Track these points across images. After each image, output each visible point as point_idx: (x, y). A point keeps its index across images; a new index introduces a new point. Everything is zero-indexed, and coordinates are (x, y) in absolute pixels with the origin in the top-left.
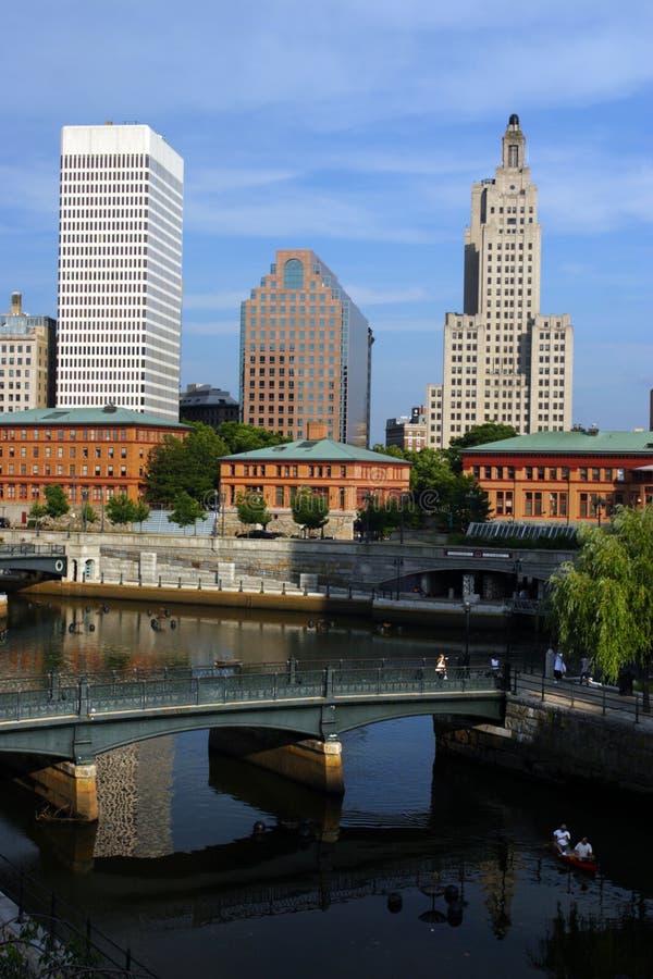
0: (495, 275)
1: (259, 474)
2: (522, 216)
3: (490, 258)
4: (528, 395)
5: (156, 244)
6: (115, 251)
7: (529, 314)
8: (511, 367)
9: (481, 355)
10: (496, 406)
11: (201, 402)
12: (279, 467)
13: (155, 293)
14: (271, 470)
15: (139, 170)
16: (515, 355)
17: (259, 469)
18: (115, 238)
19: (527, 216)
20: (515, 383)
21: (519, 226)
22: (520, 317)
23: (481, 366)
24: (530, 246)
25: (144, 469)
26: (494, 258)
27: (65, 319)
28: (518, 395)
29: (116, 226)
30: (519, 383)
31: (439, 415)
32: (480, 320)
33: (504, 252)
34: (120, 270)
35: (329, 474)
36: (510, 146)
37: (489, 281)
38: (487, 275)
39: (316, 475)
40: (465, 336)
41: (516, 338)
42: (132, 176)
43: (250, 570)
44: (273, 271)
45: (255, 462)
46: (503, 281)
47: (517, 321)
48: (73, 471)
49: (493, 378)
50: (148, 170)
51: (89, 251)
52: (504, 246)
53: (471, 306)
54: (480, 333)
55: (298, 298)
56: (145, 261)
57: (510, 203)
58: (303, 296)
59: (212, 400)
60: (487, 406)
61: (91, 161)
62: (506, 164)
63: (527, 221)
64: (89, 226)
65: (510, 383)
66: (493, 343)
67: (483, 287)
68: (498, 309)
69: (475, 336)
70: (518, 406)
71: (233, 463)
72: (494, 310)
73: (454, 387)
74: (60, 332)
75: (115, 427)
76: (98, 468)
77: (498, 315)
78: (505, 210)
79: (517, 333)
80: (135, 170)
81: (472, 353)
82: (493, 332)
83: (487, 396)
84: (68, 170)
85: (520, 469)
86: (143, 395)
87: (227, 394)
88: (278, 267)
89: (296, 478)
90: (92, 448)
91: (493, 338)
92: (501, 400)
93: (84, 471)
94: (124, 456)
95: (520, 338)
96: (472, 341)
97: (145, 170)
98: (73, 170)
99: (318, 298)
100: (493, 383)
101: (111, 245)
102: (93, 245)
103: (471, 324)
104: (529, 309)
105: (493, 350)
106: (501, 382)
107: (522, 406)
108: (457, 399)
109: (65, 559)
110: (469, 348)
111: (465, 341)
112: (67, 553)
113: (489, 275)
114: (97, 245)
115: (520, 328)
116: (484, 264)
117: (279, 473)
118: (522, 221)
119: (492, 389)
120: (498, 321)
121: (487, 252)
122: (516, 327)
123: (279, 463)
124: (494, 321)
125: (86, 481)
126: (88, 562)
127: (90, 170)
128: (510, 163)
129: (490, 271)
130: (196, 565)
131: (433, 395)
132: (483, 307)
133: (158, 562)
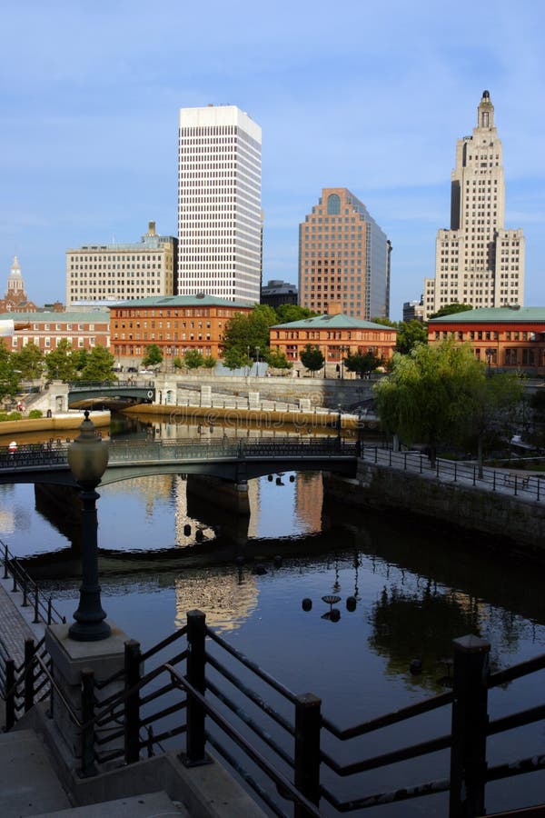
0: (471, 203)
1: (295, 337)
2: (491, 161)
3: (468, 191)
4: (494, 285)
5: (242, 186)
6: (215, 191)
7: (495, 229)
8: (482, 265)
9: (462, 257)
10: (472, 292)
11: (276, 293)
12: (308, 333)
13: (242, 219)
14: (303, 335)
15: (230, 136)
16: (486, 257)
17: (295, 334)
18: (215, 183)
19: (494, 161)
20: (484, 276)
21: (488, 168)
22: (488, 231)
23: (461, 265)
24: (496, 182)
25: (222, 335)
26: (471, 191)
27: (183, 238)
28: (487, 284)
29: (215, 175)
30: (487, 277)
31: (432, 299)
32: (461, 233)
33: (478, 187)
34: (218, 204)
35: (340, 336)
36: (483, 113)
37: (467, 207)
38: (465, 203)
39: (332, 338)
40: (450, 245)
41: (485, 246)
42: (226, 141)
43: (269, 397)
44: (320, 203)
45: (292, 330)
46: (477, 207)
47: (486, 234)
48: (176, 337)
49: (469, 274)
50: (236, 136)
51: (198, 192)
52: (477, 183)
53: (455, 225)
54: (460, 242)
55: (337, 221)
56: (235, 198)
57: (482, 153)
58: (340, 220)
59: (284, 291)
60: (465, 292)
61: (199, 131)
62: (480, 125)
63: (494, 164)
64: (198, 175)
65: (481, 276)
66: (470, 250)
67: (463, 210)
68: (473, 226)
69: (457, 245)
70: (487, 292)
71: (278, 330)
72: (470, 226)
73: (442, 280)
74: (180, 246)
75: (204, 308)
76: (192, 335)
77: (473, 230)
78: (479, 158)
79: (486, 242)
80: (227, 136)
81: (455, 256)
82: (470, 242)
83: (466, 285)
84: (184, 138)
85: (466, 333)
86: (234, 288)
87: (294, 286)
88: (323, 200)
89: (319, 340)
90: (189, 322)
91: (470, 246)
92: (475, 288)
93: (184, 336)
94: (209, 327)
95: (488, 246)
96: (455, 248)
97: (234, 136)
98: (187, 138)
99: (350, 221)
100: (469, 277)
101: (212, 187)
102: (201, 188)
103: (455, 237)
104: (494, 226)
105: (470, 254)
106: (475, 276)
107: (490, 292)
108: (444, 288)
109: (154, 390)
110: (453, 253)
111: (450, 248)
112: (155, 387)
113: (467, 203)
114: (204, 187)
115: (488, 238)
116: (463, 195)
117: (308, 337)
118: (491, 165)
119: (469, 281)
120: (473, 234)
121: (466, 187)
122: (485, 238)
123: (308, 330)
124: (470, 234)
125: (184, 343)
126: (169, 392)
127: (198, 138)
128: (483, 126)
129: (468, 200)
130: (237, 394)
131: (429, 285)
132: (463, 224)
133: (212, 392)
